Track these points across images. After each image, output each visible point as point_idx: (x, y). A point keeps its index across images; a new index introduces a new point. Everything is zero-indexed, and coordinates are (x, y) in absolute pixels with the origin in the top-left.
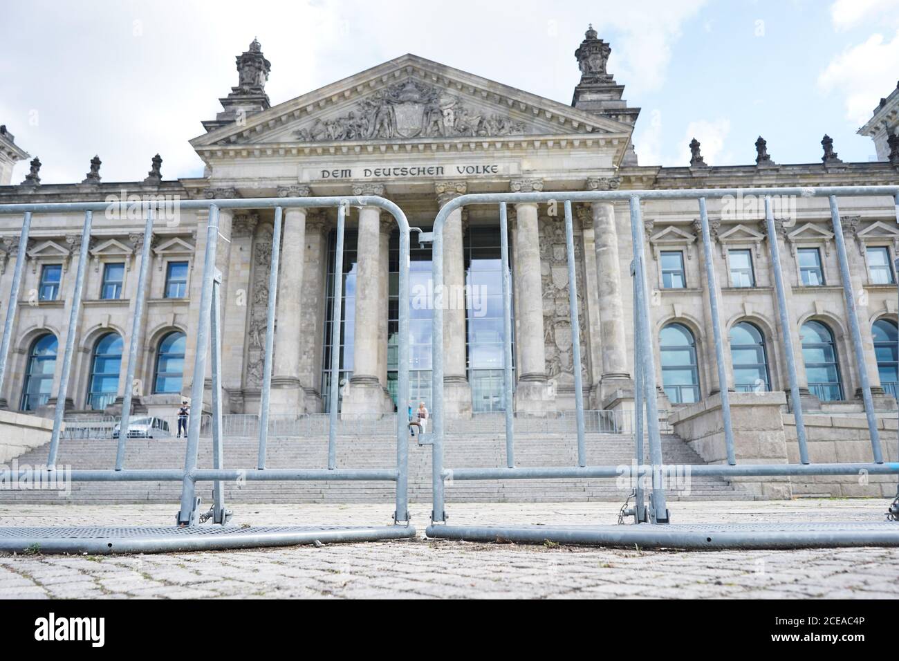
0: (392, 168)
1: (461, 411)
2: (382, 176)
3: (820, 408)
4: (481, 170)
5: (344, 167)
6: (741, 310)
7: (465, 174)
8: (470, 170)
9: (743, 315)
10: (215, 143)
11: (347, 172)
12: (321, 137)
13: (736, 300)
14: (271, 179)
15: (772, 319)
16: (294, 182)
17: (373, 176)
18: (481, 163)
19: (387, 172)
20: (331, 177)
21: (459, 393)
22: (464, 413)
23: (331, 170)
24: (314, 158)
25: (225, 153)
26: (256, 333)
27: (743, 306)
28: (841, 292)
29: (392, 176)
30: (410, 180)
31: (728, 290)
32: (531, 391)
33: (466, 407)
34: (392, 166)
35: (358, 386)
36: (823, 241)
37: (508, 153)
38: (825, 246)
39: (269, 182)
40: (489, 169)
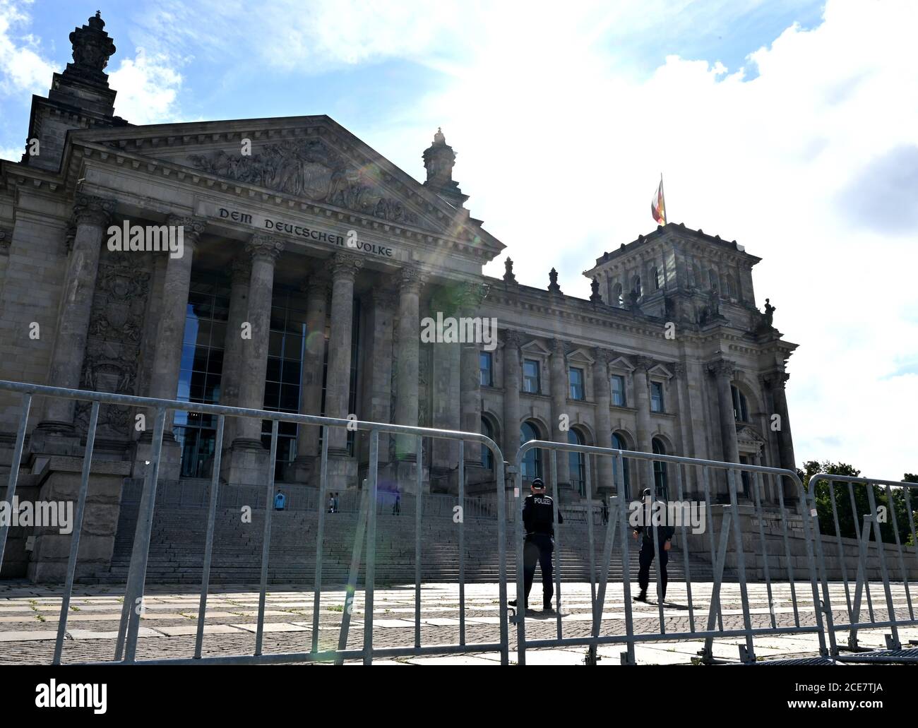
0: (294, 225)
1: (349, 486)
2: (283, 231)
3: (579, 501)
4: (377, 250)
5: (246, 211)
6: (529, 412)
7: (362, 250)
8: (368, 247)
9: (530, 417)
10: (100, 143)
11: (248, 218)
12: (221, 172)
13: (527, 403)
14: (161, 202)
15: (549, 423)
16: (189, 213)
17: (274, 229)
18: (378, 244)
19: (289, 229)
20: (230, 218)
21: (348, 467)
22: (351, 488)
23: (230, 210)
24: (215, 193)
25: (112, 157)
26: (89, 370)
27: (531, 408)
28: (595, 408)
29: (294, 234)
30: (311, 242)
31: (523, 394)
32: (411, 472)
33: (353, 482)
34: (294, 224)
35: (248, 450)
36: (587, 364)
37: (402, 241)
38: (588, 369)
39: (158, 205)
40: (384, 251)
